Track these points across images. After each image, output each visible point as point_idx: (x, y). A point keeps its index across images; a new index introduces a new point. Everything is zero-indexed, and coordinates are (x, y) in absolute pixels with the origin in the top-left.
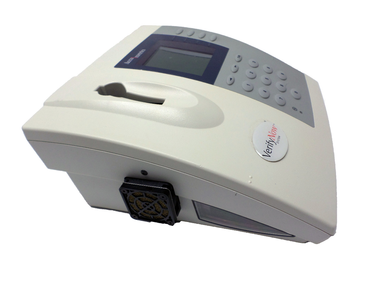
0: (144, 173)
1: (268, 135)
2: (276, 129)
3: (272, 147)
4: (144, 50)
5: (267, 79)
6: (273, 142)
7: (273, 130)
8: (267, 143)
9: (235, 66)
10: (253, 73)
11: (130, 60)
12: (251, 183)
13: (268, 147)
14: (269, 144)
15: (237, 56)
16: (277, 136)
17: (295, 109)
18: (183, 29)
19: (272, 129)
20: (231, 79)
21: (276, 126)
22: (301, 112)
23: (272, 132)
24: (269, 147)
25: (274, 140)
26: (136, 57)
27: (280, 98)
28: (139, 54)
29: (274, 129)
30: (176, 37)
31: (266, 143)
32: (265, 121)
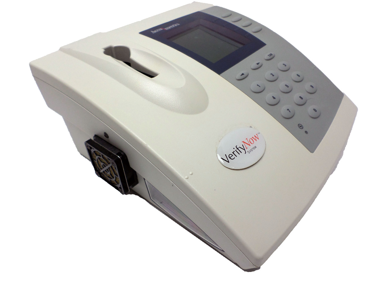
0: (106, 135)
1: (243, 142)
2: (258, 139)
3: (239, 154)
4: (178, 24)
5: (287, 86)
6: (244, 150)
7: (253, 139)
8: (236, 149)
9: (258, 64)
10: (273, 76)
11: (159, 30)
12: (187, 178)
13: (233, 153)
14: (237, 150)
15: (269, 54)
16: (252, 146)
17: (301, 126)
18: (231, 14)
19: (253, 137)
20: (243, 74)
21: (259, 136)
22: (306, 132)
23: (251, 140)
24: (235, 153)
25: (247, 148)
26: (166, 29)
27: (288, 110)
28: (171, 26)
29: (256, 138)
30: (219, 19)
31: (234, 148)
32: (251, 127)
